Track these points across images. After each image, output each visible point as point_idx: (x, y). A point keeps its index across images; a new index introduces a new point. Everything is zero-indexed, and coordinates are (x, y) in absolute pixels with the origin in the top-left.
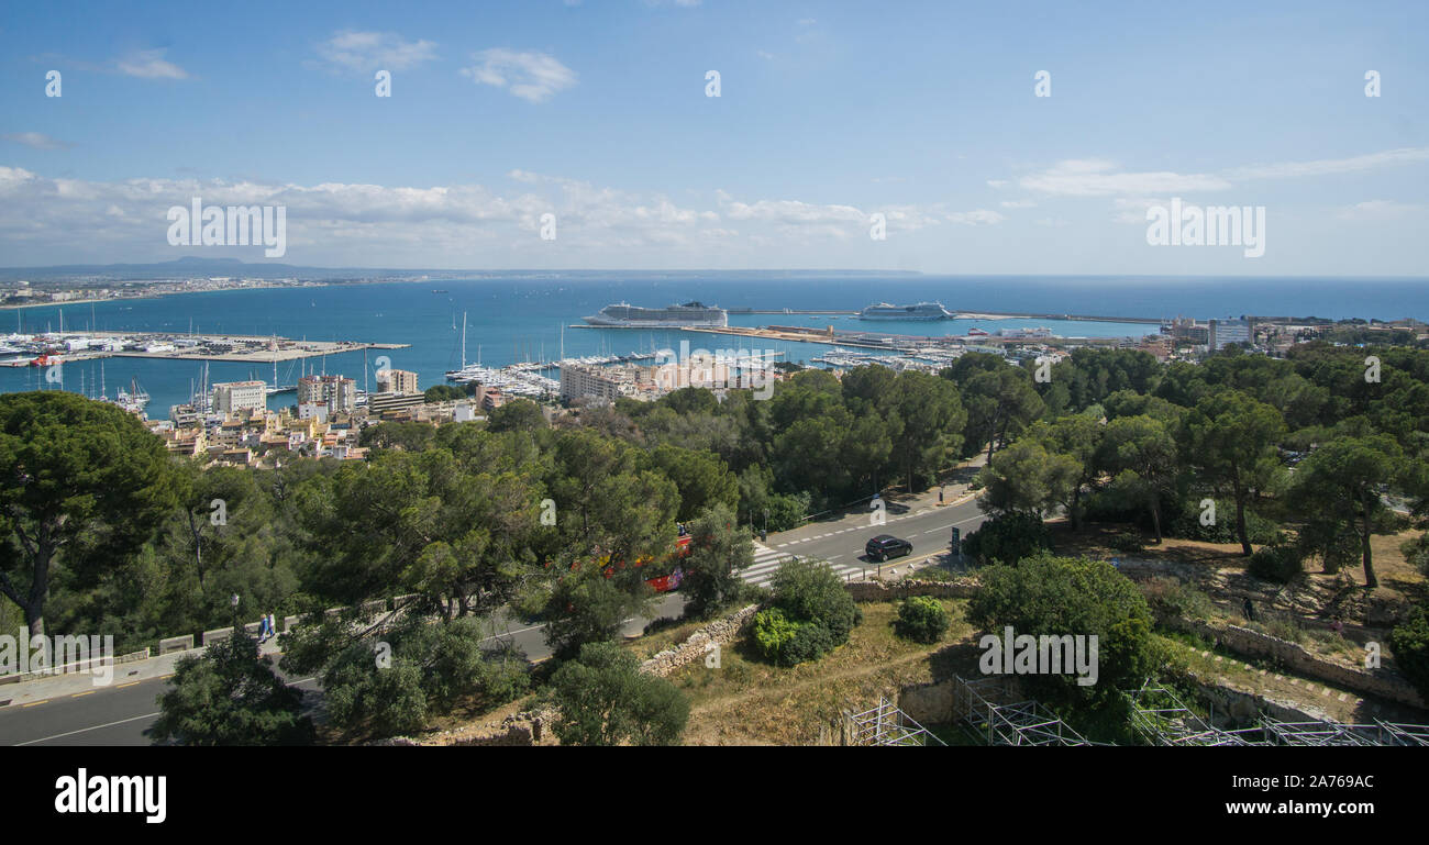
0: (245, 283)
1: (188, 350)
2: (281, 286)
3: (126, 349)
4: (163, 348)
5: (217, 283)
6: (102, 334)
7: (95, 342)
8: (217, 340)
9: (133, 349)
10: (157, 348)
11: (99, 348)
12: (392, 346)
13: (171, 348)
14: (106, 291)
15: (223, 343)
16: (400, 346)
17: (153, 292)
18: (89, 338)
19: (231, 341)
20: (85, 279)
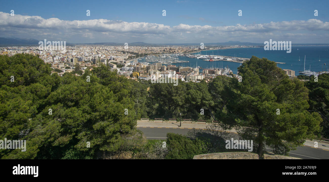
0: (242, 46)
1: (234, 60)
2: (249, 47)
3: (223, 59)
4: (230, 60)
5: (236, 47)
6: (219, 56)
7: (218, 57)
8: (239, 59)
9: (225, 59)
10: (229, 59)
11: (219, 59)
12: (281, 63)
13: (231, 59)
14: (217, 48)
15: (240, 59)
16: (283, 63)
17: (225, 48)
18: (217, 57)
19: (242, 59)
20: (213, 45)
